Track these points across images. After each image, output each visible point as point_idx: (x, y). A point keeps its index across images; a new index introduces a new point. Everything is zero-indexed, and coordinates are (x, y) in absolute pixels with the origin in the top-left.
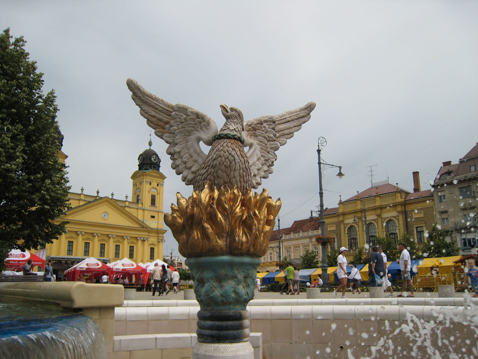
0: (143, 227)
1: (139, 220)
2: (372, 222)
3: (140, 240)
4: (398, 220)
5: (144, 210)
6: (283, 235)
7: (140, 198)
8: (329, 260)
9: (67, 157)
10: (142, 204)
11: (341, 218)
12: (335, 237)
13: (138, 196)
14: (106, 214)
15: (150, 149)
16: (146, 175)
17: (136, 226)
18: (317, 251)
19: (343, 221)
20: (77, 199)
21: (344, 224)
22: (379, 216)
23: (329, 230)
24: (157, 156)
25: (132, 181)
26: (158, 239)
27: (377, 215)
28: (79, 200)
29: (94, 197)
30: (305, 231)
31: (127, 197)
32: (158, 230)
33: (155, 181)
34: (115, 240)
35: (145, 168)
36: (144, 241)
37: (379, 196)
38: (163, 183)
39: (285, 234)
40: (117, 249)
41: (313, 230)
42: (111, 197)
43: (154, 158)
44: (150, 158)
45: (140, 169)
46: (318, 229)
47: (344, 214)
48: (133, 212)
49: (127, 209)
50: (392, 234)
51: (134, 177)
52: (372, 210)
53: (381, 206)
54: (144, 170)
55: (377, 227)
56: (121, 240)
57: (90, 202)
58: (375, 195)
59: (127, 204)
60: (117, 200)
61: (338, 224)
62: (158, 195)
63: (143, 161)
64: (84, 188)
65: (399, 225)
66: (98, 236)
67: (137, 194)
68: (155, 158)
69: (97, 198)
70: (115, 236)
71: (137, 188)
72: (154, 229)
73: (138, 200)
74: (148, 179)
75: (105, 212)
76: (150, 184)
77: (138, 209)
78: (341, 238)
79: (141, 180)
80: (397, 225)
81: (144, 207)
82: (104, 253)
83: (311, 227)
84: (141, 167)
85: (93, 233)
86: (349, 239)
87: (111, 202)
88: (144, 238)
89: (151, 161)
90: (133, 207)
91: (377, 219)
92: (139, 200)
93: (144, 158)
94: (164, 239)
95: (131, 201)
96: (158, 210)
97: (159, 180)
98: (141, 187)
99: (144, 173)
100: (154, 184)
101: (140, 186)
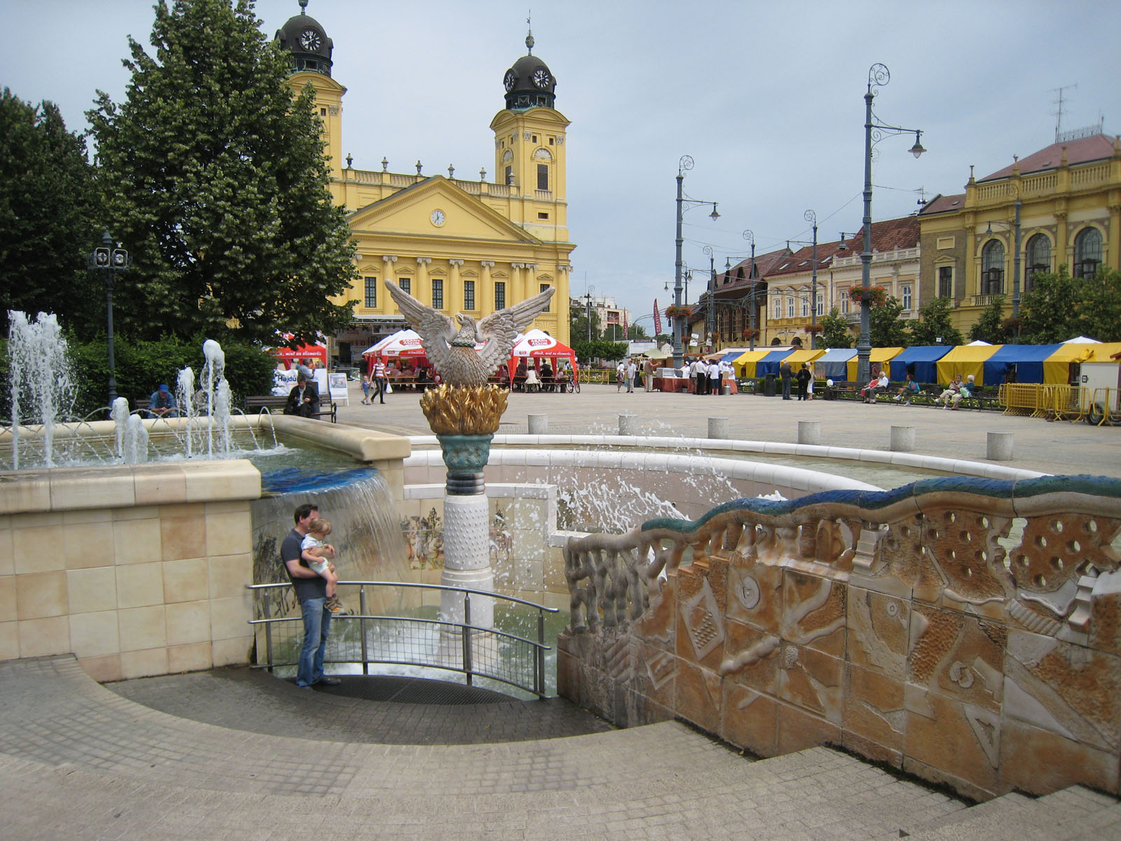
0: (523, 240)
1: (513, 224)
2: (1043, 231)
3: (518, 269)
4: (1108, 229)
5: (522, 201)
6: (835, 256)
7: (512, 174)
8: (928, 321)
9: (344, 90)
10: (519, 188)
11: (969, 221)
12: (953, 265)
13: (508, 170)
14: (440, 215)
15: (530, 55)
16: (523, 120)
17: (507, 237)
18: (910, 297)
19: (973, 228)
20: (376, 186)
21: (976, 236)
22: (1062, 217)
23: (938, 248)
24: (547, 71)
25: (493, 134)
26: (557, 266)
27: (1057, 216)
28: (380, 187)
29: (412, 177)
30: (883, 251)
31: (483, 173)
32: (556, 245)
33: (544, 133)
34: (464, 270)
35: (521, 103)
36: (526, 270)
37: (1066, 168)
38: (564, 136)
39: (840, 256)
40: (468, 291)
41: (903, 248)
42: (448, 177)
43: (539, 77)
44: (531, 79)
45: (509, 106)
46: (915, 246)
47: (976, 212)
48: (499, 206)
49: (485, 201)
50: (1089, 261)
51: (497, 124)
52: (1046, 202)
53: (1070, 193)
54: (519, 107)
55: (1053, 245)
56: (475, 270)
57: (403, 190)
58: (1058, 164)
59: (485, 189)
60: (463, 182)
61: (961, 236)
62: (554, 166)
63: (514, 87)
64: (387, 160)
65: (1108, 240)
66: (427, 264)
67: (507, 164)
68: (543, 76)
69: (419, 180)
70: (462, 263)
71: (505, 149)
72: (548, 244)
73: (508, 179)
74: (529, 128)
75: (438, 210)
76: (535, 139)
77: (508, 199)
78: (964, 268)
79: (514, 132)
80: (1105, 240)
81: (522, 196)
82: (442, 299)
83: (899, 239)
84: (511, 99)
85: (416, 259)
86: (984, 270)
87: (451, 187)
88: (525, 264)
89: (535, 85)
90: (499, 195)
91: (1056, 226)
92: (511, 179)
93: (516, 79)
94: (571, 264)
95: (493, 182)
96: (554, 201)
97: (555, 131)
98: (513, 147)
99: (519, 116)
100: (544, 140)
101: (510, 146)
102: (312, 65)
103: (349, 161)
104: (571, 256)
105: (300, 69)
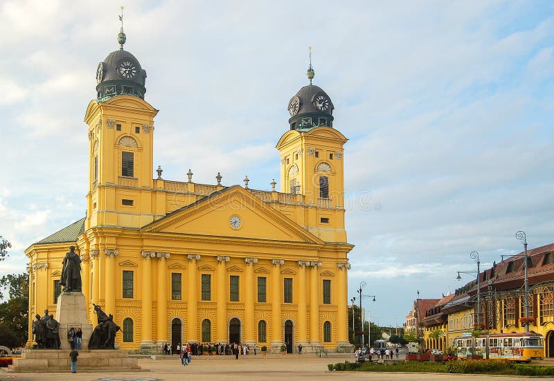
0: (308, 241)
1: (299, 227)
3: (304, 267)
5: (307, 207)
9: (156, 111)
13: (293, 182)
14: (237, 219)
16: (307, 138)
26: (337, 263)
29: (213, 186)
32: (336, 245)
34: (257, 267)
35: (305, 124)
36: (311, 267)
38: (344, 152)
42: (244, 186)
43: (320, 102)
44: (313, 103)
48: (286, 211)
56: (267, 268)
57: (205, 198)
62: (333, 177)
63: (298, 111)
64: (192, 172)
66: (225, 262)
67: (292, 177)
68: (324, 101)
69: (219, 189)
70: (256, 261)
71: (290, 164)
72: (330, 245)
74: (312, 145)
75: (236, 215)
77: (295, 206)
79: (298, 149)
82: (238, 293)
85: (216, 257)
87: (246, 194)
89: (316, 108)
93: (300, 105)
94: (349, 262)
102: (128, 91)
103: (160, 172)
104: (349, 255)
105: (118, 94)
